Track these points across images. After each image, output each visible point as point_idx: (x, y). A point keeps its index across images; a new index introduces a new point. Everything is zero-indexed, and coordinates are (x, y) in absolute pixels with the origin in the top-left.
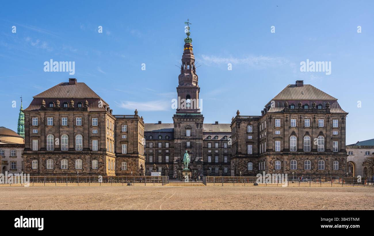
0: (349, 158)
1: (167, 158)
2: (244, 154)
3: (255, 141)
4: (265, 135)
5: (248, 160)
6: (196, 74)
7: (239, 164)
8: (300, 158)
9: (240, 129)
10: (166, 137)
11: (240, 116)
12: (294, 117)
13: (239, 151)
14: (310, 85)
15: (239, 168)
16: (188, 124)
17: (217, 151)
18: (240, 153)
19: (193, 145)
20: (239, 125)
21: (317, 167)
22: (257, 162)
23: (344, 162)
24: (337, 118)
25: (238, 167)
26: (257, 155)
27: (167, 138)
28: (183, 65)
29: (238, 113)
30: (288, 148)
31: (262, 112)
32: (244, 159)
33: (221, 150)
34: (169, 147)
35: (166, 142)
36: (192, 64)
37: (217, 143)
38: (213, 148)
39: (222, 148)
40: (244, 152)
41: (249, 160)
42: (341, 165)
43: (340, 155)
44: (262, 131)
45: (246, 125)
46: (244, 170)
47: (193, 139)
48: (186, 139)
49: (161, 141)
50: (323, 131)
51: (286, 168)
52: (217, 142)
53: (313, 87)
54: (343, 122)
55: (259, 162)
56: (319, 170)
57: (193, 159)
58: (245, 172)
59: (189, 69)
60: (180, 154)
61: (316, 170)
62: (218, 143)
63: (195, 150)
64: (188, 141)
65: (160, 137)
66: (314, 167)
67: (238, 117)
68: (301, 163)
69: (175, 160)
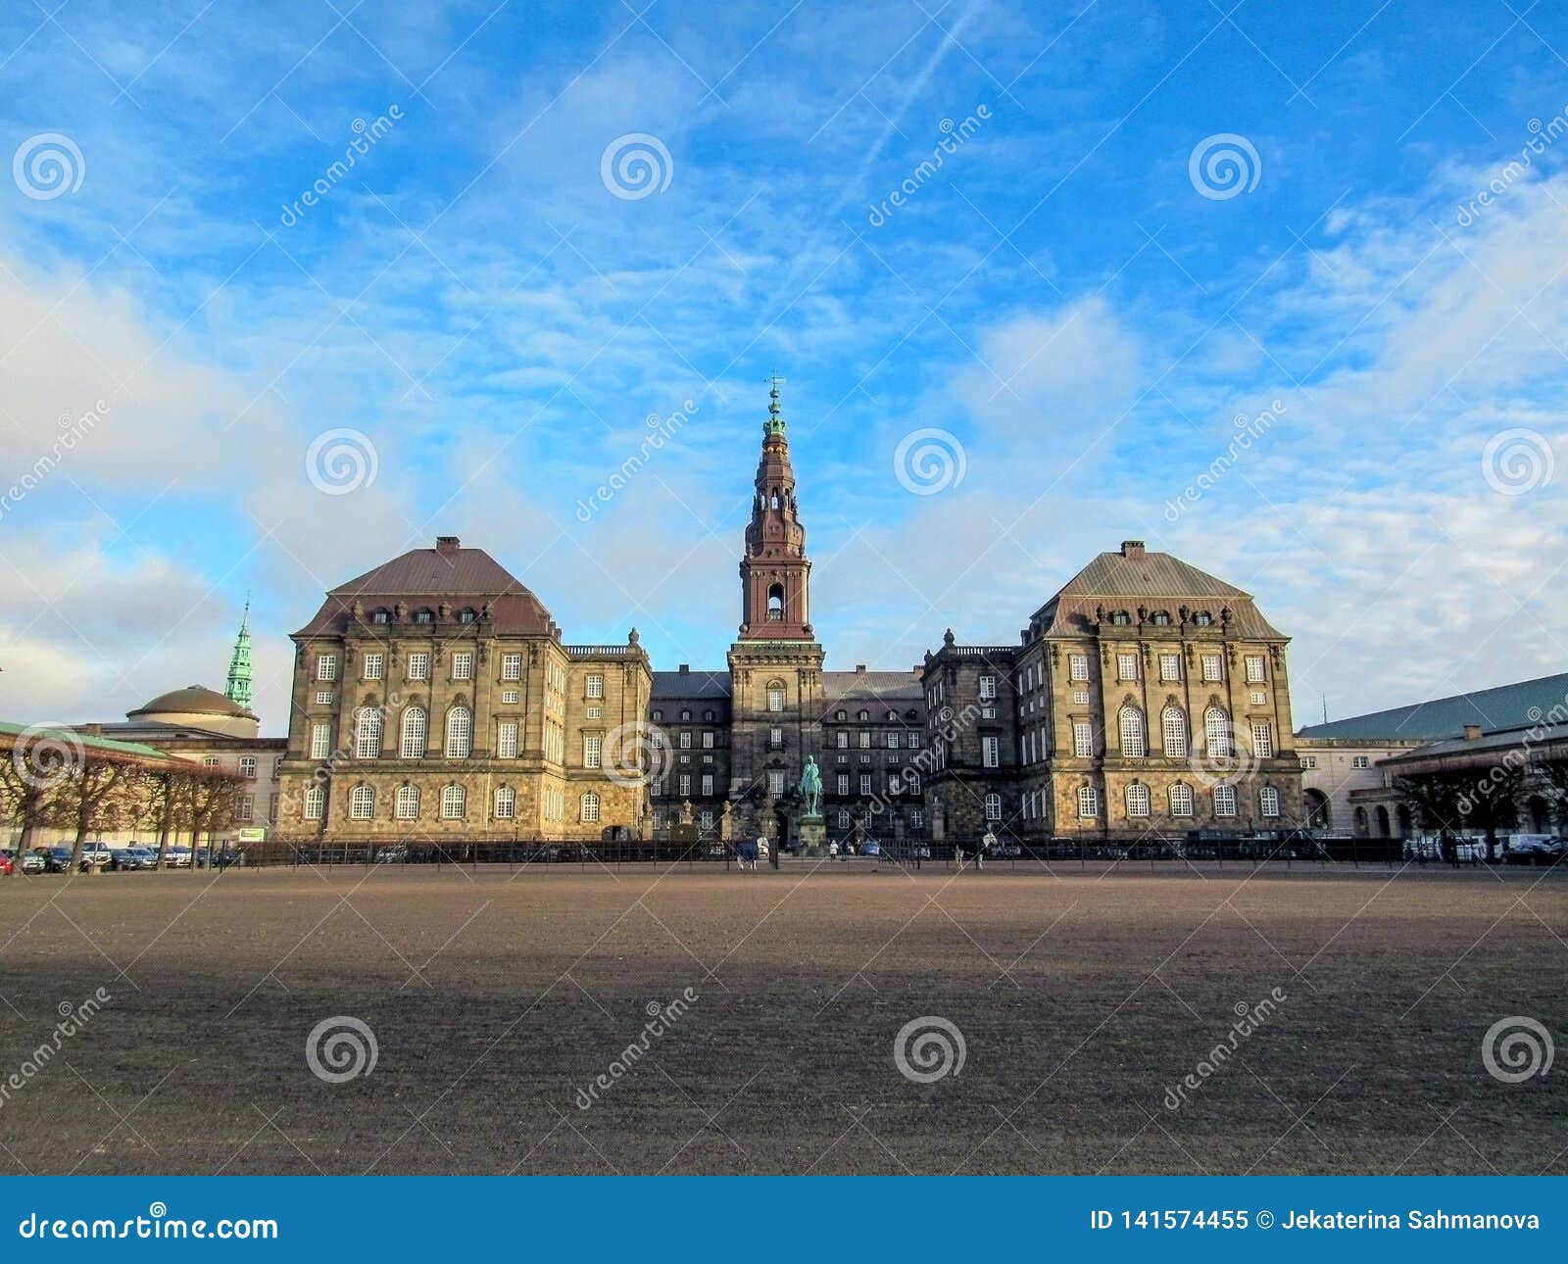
0: (1308, 780)
1: (708, 781)
2: (974, 768)
3: (1005, 727)
4: (1042, 705)
5: (985, 786)
6: (799, 522)
7: (958, 800)
8: (1157, 779)
9: (957, 686)
10: (704, 714)
11: (956, 648)
12: (1127, 651)
13: (956, 758)
14: (1164, 554)
15: (958, 813)
16: (777, 674)
17: (865, 759)
18: (960, 764)
19: (791, 740)
20: (954, 674)
21: (1213, 809)
22: (1014, 794)
23: (1295, 791)
24: (1257, 653)
25: (956, 810)
26: (1015, 772)
27: (709, 716)
28: (759, 497)
29: (949, 638)
30: (1116, 746)
31: (1026, 635)
32: (974, 783)
33: (878, 754)
34: (715, 747)
35: (703, 731)
36: (787, 491)
37: (865, 731)
38: (853, 748)
39: (880, 748)
40: (970, 761)
41: (990, 787)
42: (1285, 802)
43: (1279, 771)
44: (1030, 694)
45: (976, 675)
46: (975, 819)
47: (792, 720)
48: (768, 721)
49: (689, 728)
50: (1218, 693)
51: (1116, 812)
52: (867, 729)
53: (1175, 561)
54: (1277, 664)
55: (1020, 792)
56: (1220, 817)
57: (792, 785)
58: (978, 826)
59: (776, 507)
60: (751, 768)
61: (1209, 815)
62: (870, 732)
63: (797, 756)
64: (776, 727)
65: (686, 716)
66: (1203, 809)
67: (951, 652)
68: (1161, 795)
69: (734, 789)
